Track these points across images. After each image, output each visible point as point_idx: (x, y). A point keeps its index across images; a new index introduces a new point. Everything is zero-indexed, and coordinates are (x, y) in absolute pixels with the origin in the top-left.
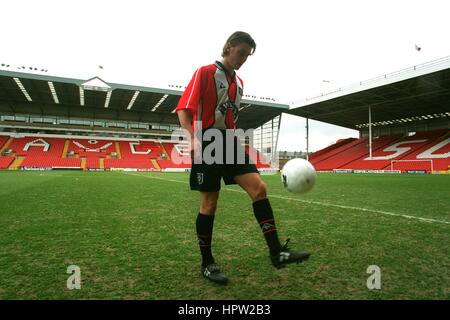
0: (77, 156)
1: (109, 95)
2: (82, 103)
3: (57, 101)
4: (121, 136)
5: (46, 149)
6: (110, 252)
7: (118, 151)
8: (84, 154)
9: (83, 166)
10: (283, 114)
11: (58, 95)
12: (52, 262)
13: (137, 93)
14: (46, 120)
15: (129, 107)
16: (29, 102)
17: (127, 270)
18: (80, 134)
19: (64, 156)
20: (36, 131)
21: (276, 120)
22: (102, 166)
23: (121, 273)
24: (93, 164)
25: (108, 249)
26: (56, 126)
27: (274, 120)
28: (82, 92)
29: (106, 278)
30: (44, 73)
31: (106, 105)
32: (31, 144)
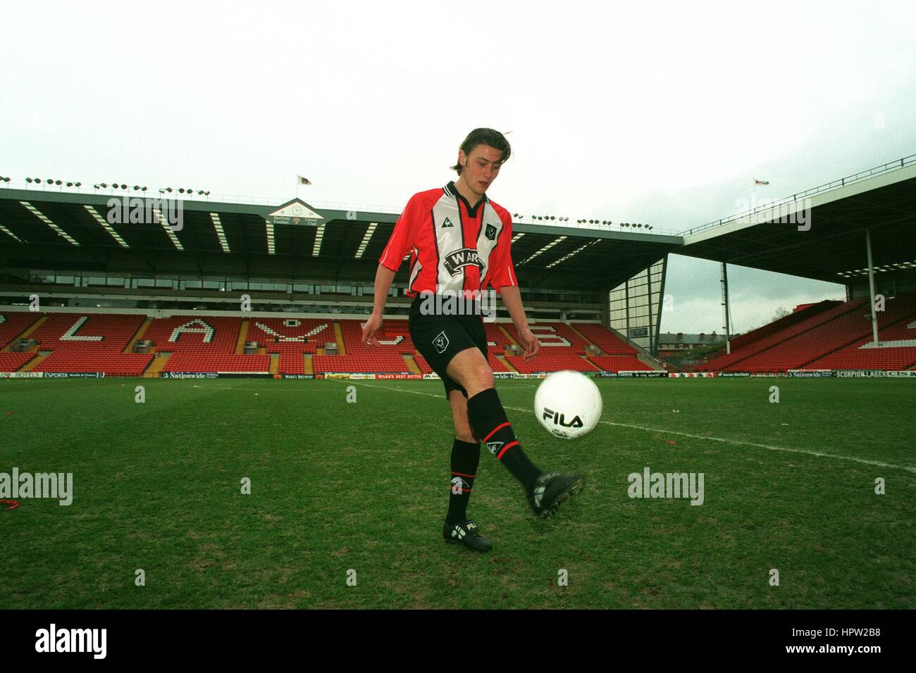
0: (263, 352)
1: (320, 232)
2: (272, 249)
3: (226, 247)
4: (345, 310)
5: (207, 339)
6: (268, 522)
7: (339, 339)
8: (276, 347)
9: (274, 371)
10: (671, 256)
11: (228, 236)
12: (166, 534)
13: (373, 227)
14: (208, 284)
15: (359, 254)
16: (179, 251)
17: (286, 553)
18: (269, 308)
19: (239, 351)
20: (190, 306)
21: (656, 268)
22: (309, 371)
23: (276, 558)
24: (291, 367)
25: (268, 517)
26: (226, 295)
27: (653, 269)
28: (270, 229)
29: (246, 565)
30: (203, 198)
31: (316, 251)
32: (182, 329)
